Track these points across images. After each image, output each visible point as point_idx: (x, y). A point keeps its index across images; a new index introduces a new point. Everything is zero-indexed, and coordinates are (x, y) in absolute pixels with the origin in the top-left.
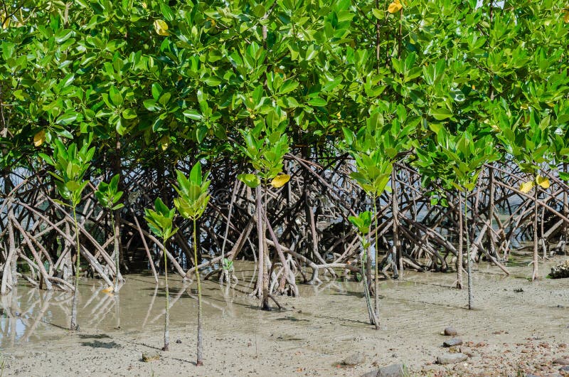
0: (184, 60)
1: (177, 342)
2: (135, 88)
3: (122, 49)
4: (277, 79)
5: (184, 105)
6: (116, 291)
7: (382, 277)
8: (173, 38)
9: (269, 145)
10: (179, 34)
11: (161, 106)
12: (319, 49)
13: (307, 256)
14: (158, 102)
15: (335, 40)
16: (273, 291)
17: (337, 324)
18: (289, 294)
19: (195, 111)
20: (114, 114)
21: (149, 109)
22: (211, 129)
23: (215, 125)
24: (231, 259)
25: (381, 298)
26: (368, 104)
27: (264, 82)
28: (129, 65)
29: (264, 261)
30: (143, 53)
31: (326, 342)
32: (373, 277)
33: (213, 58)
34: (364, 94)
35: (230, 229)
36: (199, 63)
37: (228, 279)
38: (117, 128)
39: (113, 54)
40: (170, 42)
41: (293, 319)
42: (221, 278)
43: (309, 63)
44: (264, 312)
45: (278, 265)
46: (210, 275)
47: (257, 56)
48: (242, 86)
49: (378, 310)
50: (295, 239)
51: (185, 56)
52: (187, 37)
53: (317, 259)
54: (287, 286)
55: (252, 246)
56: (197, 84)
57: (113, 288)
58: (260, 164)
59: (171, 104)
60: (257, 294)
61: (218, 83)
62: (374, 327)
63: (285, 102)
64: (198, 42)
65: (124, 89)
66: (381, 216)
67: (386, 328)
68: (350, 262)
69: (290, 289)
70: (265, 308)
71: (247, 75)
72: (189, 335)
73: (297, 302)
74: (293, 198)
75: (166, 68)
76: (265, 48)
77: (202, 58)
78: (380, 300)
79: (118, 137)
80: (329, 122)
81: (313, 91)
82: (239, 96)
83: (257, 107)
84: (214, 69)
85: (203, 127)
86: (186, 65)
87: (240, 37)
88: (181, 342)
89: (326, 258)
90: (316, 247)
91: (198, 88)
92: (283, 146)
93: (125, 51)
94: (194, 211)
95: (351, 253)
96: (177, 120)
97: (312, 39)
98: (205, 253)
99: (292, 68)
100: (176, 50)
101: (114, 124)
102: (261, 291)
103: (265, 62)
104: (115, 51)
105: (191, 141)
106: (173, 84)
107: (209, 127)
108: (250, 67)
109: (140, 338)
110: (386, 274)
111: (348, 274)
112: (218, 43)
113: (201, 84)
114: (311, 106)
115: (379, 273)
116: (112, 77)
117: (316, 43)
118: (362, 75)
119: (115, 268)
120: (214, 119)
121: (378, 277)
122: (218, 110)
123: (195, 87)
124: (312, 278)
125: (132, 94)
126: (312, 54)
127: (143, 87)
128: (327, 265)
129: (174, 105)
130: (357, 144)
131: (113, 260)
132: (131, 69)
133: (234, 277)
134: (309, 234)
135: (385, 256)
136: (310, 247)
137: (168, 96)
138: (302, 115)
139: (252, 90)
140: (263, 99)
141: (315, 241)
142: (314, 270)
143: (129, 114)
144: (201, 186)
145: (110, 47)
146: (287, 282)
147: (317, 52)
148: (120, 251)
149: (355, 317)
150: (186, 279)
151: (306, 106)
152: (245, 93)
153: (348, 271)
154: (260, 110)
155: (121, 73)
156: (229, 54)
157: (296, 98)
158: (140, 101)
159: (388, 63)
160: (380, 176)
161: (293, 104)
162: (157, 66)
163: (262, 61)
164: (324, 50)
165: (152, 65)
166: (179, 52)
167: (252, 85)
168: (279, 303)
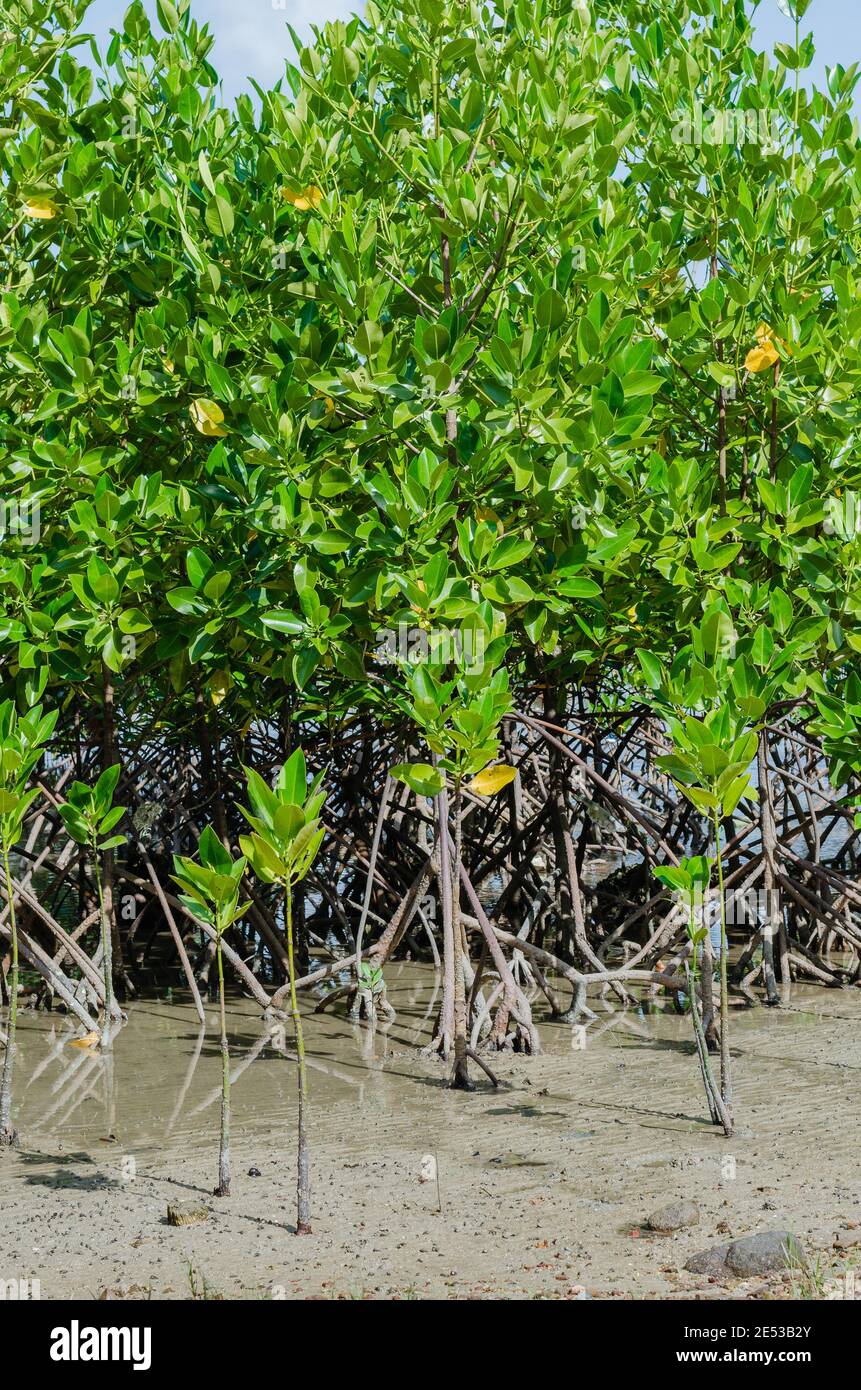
0: (262, 494)
1: (250, 1174)
2: (146, 559)
3: (117, 470)
4: (481, 537)
5: (263, 600)
6: (105, 1043)
7: (739, 1001)
8: (236, 443)
9: (466, 695)
10: (249, 433)
11: (208, 601)
12: (579, 464)
13: (560, 950)
14: (200, 593)
15: (619, 441)
16: (480, 1039)
17: (633, 1125)
18: (517, 1048)
19: (289, 614)
20: (98, 623)
21: (181, 610)
22: (328, 653)
23: (337, 645)
24: (377, 961)
25: (737, 1054)
26: (701, 588)
27: (451, 544)
28: (132, 506)
29: (458, 965)
30: (165, 477)
31: (604, 1171)
32: (716, 1001)
33: (329, 488)
34: (690, 563)
35: (376, 886)
36: (298, 500)
37: (371, 1010)
38: (106, 655)
39: (95, 482)
40: (228, 452)
41: (528, 1111)
42: (356, 1008)
43: (558, 497)
44: (459, 1093)
45: (491, 977)
46: (329, 1000)
47: (433, 484)
48: (399, 552)
49: (729, 1091)
50: (530, 908)
51: (264, 484)
52: (269, 440)
53: (584, 958)
54: (513, 1027)
55: (430, 928)
56: (292, 550)
57: (99, 1036)
58: (445, 739)
59: (234, 596)
60: (441, 1047)
61: (343, 547)
62: (720, 1129)
63: (502, 590)
64: (293, 450)
65: (122, 562)
66: (736, 852)
67: (749, 1135)
68: (662, 965)
69: (519, 1035)
70: (460, 1083)
71: (412, 528)
72: (278, 1155)
73: (535, 1067)
74: (526, 805)
75: (220, 512)
76: (453, 462)
77: (305, 487)
78: (736, 1061)
79: (108, 676)
80: (609, 629)
81: (566, 561)
82: (391, 577)
83: (435, 603)
84: (333, 513)
85: (307, 651)
86: (267, 504)
87: (394, 436)
88: (258, 1174)
89: (606, 953)
90: (580, 928)
91: (295, 558)
92: (499, 697)
93: (123, 474)
94: (287, 866)
95: (665, 942)
96: (247, 635)
97: (563, 439)
98: (317, 945)
99: (517, 505)
100: (243, 470)
101: (99, 646)
102: (449, 1042)
103: (454, 495)
104: (101, 474)
105: (279, 681)
106: (237, 551)
107: (322, 650)
108: (416, 509)
109: (162, 1163)
110: (750, 993)
111: (658, 994)
112: (341, 451)
113: (304, 549)
114: (563, 598)
115: (731, 992)
116: (93, 536)
117: (573, 449)
118: (687, 518)
119: (102, 988)
120: (334, 632)
121: (729, 1000)
122: (343, 610)
123: (289, 557)
124: (572, 1006)
125: (140, 573)
126: (563, 476)
127: (165, 557)
128: (606, 974)
129: (240, 600)
130: (671, 688)
131: (98, 968)
132: (136, 516)
133: (386, 1005)
134: (563, 894)
135: (747, 948)
136: (568, 927)
137: (224, 577)
138: (543, 618)
139: (423, 560)
140: (450, 583)
141: (579, 914)
142: (576, 985)
143: (133, 622)
144: (304, 806)
145: (90, 465)
146: (511, 1018)
147: (575, 470)
148: (113, 944)
149: (677, 1104)
150: (270, 1010)
151: (552, 598)
152: (406, 568)
153: (657, 987)
154: (442, 610)
155: (113, 525)
156: (368, 478)
157: (526, 579)
158: (159, 589)
159: (747, 489)
160: (729, 769)
161: (520, 592)
162: (197, 508)
163: (446, 493)
164: (592, 464)
165: (186, 504)
166: (250, 473)
167: (422, 551)
168: (492, 1069)
